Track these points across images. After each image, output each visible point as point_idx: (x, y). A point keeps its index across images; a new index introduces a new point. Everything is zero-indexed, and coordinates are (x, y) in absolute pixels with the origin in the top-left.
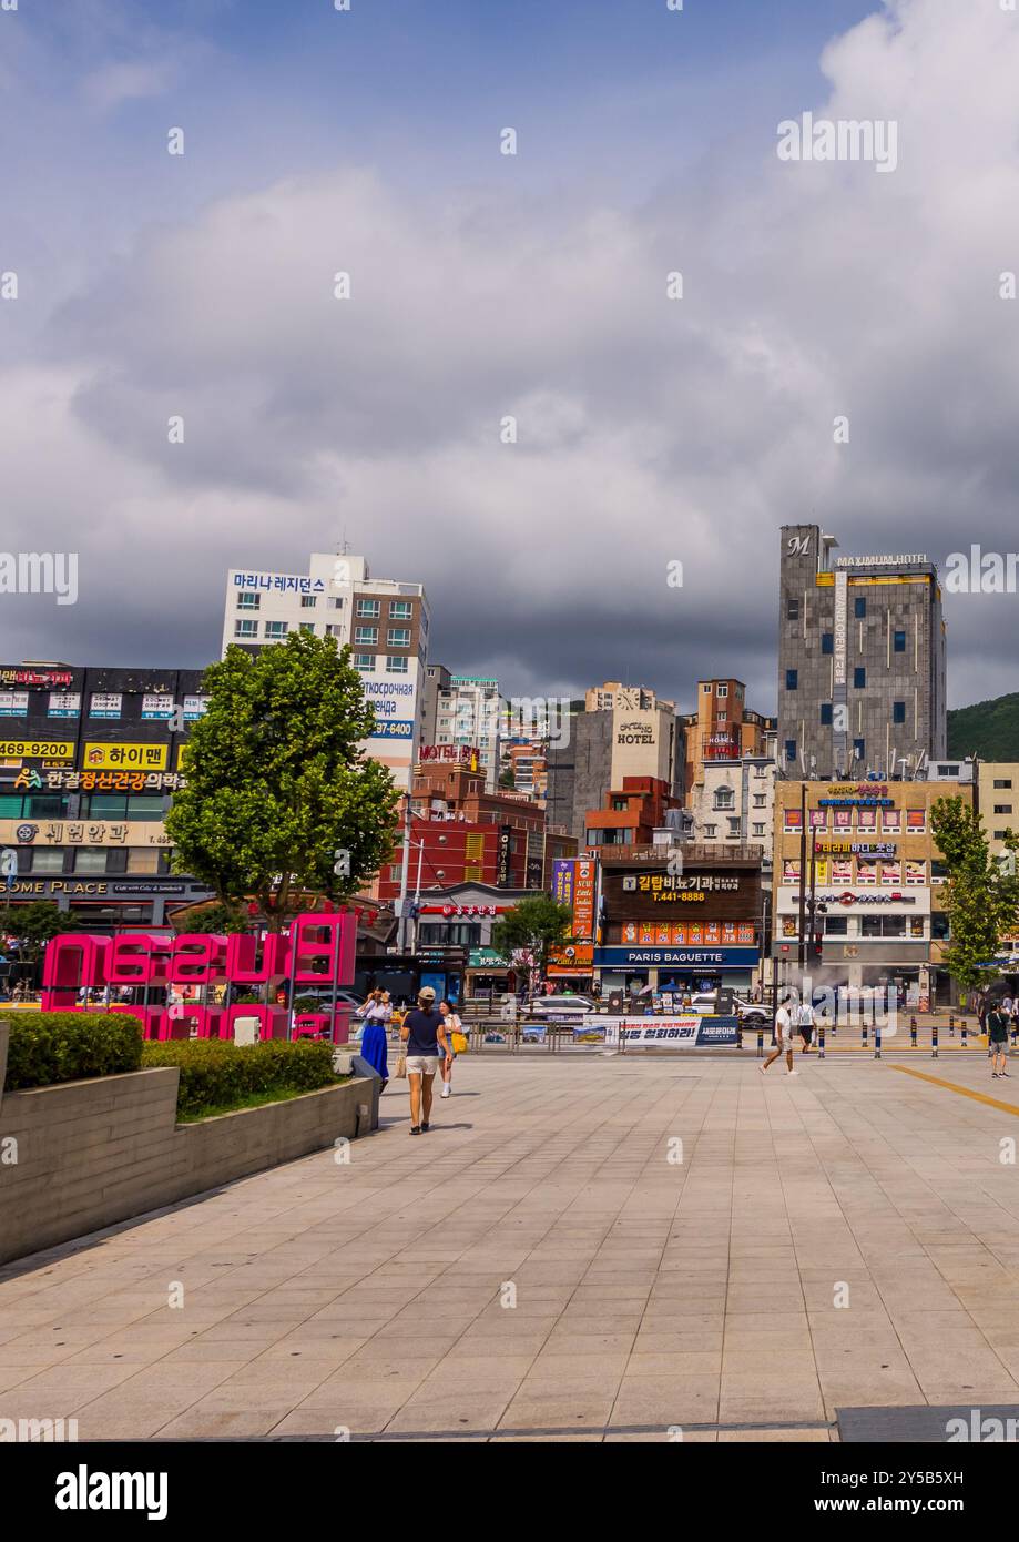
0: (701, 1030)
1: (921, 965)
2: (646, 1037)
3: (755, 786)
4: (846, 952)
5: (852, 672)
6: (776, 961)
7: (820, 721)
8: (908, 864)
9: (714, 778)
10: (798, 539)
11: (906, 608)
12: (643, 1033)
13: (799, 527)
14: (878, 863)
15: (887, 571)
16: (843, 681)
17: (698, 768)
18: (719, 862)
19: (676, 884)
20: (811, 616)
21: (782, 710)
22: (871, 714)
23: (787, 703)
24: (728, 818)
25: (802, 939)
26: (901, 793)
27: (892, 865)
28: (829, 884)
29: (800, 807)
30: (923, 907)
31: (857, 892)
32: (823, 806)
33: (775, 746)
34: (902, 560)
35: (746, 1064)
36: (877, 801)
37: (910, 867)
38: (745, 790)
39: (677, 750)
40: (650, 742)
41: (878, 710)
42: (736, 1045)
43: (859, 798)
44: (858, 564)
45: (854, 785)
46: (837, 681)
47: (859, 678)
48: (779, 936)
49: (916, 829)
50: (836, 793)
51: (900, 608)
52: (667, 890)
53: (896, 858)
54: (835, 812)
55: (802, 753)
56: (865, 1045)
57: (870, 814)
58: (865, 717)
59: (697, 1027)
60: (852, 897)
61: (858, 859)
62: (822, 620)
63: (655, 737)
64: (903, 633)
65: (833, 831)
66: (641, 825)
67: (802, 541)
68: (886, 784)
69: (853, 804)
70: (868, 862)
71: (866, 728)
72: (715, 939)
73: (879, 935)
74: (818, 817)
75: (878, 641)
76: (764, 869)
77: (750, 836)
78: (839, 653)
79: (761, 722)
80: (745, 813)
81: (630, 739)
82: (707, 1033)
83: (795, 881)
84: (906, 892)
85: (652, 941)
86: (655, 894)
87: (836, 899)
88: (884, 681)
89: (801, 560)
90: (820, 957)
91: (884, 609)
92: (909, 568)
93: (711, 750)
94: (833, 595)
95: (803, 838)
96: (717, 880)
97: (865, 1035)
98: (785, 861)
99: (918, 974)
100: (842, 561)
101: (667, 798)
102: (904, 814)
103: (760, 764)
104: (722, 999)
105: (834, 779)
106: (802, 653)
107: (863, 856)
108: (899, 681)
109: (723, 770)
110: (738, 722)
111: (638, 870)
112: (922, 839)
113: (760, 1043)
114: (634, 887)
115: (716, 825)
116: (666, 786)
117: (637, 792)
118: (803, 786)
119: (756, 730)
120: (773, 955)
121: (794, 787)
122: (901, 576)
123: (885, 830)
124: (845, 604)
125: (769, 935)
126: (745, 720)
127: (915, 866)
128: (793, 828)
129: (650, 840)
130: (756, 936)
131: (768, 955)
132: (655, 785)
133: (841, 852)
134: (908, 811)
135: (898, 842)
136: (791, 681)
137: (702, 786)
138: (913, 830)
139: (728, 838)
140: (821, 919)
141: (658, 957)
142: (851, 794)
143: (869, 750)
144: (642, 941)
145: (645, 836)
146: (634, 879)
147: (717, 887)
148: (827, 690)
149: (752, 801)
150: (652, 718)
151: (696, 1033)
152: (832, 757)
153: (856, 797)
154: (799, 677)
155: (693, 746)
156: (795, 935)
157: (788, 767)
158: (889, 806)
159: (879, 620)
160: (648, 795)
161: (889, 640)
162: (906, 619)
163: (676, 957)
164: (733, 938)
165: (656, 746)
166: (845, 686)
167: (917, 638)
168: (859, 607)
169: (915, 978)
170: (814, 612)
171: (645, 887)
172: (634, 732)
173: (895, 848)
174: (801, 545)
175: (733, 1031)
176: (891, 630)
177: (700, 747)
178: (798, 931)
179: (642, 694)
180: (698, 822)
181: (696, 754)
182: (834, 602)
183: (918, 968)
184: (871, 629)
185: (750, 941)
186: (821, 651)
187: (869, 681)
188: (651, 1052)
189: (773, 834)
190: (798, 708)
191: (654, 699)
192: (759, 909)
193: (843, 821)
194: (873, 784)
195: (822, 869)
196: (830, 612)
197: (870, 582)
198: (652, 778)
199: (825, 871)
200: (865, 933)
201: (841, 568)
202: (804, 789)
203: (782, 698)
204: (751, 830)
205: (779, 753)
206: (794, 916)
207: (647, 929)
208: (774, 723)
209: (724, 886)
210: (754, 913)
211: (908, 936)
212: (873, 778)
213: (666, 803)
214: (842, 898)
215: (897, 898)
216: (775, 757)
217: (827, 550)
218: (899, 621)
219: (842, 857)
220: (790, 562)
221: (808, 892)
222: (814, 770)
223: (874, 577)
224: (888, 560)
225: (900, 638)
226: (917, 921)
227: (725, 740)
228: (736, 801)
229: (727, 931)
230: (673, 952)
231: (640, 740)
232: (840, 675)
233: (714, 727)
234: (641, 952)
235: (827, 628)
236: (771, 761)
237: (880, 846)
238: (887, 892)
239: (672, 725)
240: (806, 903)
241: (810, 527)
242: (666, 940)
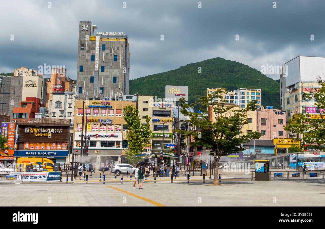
0: (48, 176)
1: (119, 156)
2: (30, 178)
3: (69, 101)
4: (96, 152)
5: (100, 67)
6: (73, 154)
7: (90, 82)
8: (116, 125)
9: (56, 98)
10: (85, 26)
11: (118, 48)
12: (30, 177)
13: (85, 22)
14: (107, 125)
15: (112, 37)
16: (97, 70)
17: (51, 95)
18: (56, 124)
19: (42, 131)
20: (88, 49)
21: (78, 78)
22: (106, 80)
23: (79, 76)
24: (60, 111)
25: (82, 148)
26: (114, 104)
27: (111, 126)
28: (91, 131)
29: (83, 108)
30: (120, 139)
31: (100, 134)
32: (90, 107)
33: (76, 89)
34: (117, 34)
35: (62, 186)
36: (107, 106)
37: (116, 126)
38: (65, 102)
39: (44, 89)
40: (35, 87)
41: (108, 79)
42: (59, 181)
43: (101, 105)
44: (103, 34)
45: (100, 101)
46: (96, 69)
47: (103, 69)
48: (75, 147)
49: (119, 115)
50: (94, 103)
51: (116, 48)
52: (40, 132)
53: (112, 123)
54: (94, 109)
55: (84, 91)
56: (100, 180)
57: (105, 110)
58: (104, 81)
59: (47, 175)
60: (98, 135)
61: (101, 124)
62: (91, 51)
63: (37, 85)
64: (117, 56)
65: (93, 115)
66: (31, 112)
67: (86, 26)
68: (109, 101)
69: (99, 107)
70: (103, 125)
71: (104, 84)
72: (54, 148)
73: (106, 147)
74: (88, 111)
75: (109, 58)
76: (71, 127)
77: (67, 116)
78: (97, 61)
79: (71, 81)
80: (65, 109)
81: (28, 85)
82: (50, 177)
83: (81, 130)
84: (115, 134)
85: (34, 148)
86: (35, 134)
87: (93, 136)
88: (110, 70)
89: (85, 32)
90: (88, 154)
91: (111, 48)
92: (119, 36)
93: (55, 89)
94: (95, 43)
95: (83, 117)
96: (56, 130)
97: (100, 177)
98: (77, 124)
99: (118, 159)
100: (98, 33)
101: (40, 104)
102: (115, 110)
103: (71, 94)
104: (56, 166)
105: (94, 99)
106: (85, 61)
107: (102, 123)
108: (115, 70)
109: (59, 96)
110: (64, 81)
111: (30, 126)
112: (121, 119)
113: (67, 180)
114: (28, 132)
115: (56, 113)
116: (40, 100)
117: (31, 102)
118: (84, 101)
119: (70, 83)
120: (73, 153)
121: (81, 101)
122: (116, 38)
123: (109, 115)
124: (99, 46)
125: (72, 147)
126: (66, 80)
127: (118, 126)
128: (80, 114)
129: (34, 117)
130: (68, 147)
131: (71, 153)
132: (36, 100)
133: (95, 122)
134: (116, 109)
135: (113, 119)
136: (81, 69)
137: (52, 100)
138: (118, 115)
139: (59, 117)
140: (88, 142)
141: (35, 153)
142: (99, 104)
143: (105, 91)
144: (30, 148)
145: (33, 115)
146: (28, 129)
147: (55, 132)
148: (92, 72)
149: (68, 105)
150: (36, 79)
151: (47, 177)
152: (93, 93)
153: (100, 105)
154: (84, 68)
155: (49, 88)
156: (80, 147)
157: (79, 95)
158: (111, 108)
159: (109, 51)
160: (34, 103)
161: (112, 58)
162: (118, 52)
163: (41, 154)
164: (60, 148)
165: (37, 87)
166: (98, 71)
167: (121, 57)
168: (103, 47)
169: (117, 160)
170: (89, 48)
171: (32, 132)
172: (30, 83)
173: (112, 121)
174: (85, 27)
175: (59, 176)
176: (113, 55)
177: (51, 88)
178: (81, 146)
179: (33, 71)
180: (50, 111)
181: (50, 91)
182: (95, 45)
183: (118, 157)
184: (107, 54)
185: (66, 148)
186: (91, 60)
187: (105, 70)
188: (31, 183)
189: (74, 116)
190: (83, 78)
191: (37, 73)
192: (68, 139)
193: (96, 112)
194: (106, 101)
195: (89, 127)
196: (94, 48)
197: (107, 40)
198: (35, 98)
199: (90, 127)
200: (102, 146)
201: (98, 35)
202: (84, 102)
203: (78, 74)
204: (67, 114)
205: (77, 91)
206: (80, 141)
207: (32, 145)
208: (75, 82)
209: (58, 132)
210: (67, 140)
211: (115, 147)
212: (106, 99)
213: (40, 105)
214: (95, 136)
215: (112, 136)
216: (75, 92)
217: (94, 29)
218: (115, 52)
219: (95, 123)
220: (82, 32)
221: (84, 134)
222: (88, 96)
223: (108, 38)
224: (113, 33)
225: (116, 57)
226: (118, 143)
227: (59, 87)
228: (63, 105)
229: (58, 145)
230: (40, 152)
231: (32, 86)
232: (97, 67)
233: (56, 82)
234: (30, 152)
235: (93, 53)
236: (74, 93)
237: (107, 120)
238: (109, 134)
239: (42, 81)
240: (84, 137)
241: (89, 22)
242: (39, 148)
